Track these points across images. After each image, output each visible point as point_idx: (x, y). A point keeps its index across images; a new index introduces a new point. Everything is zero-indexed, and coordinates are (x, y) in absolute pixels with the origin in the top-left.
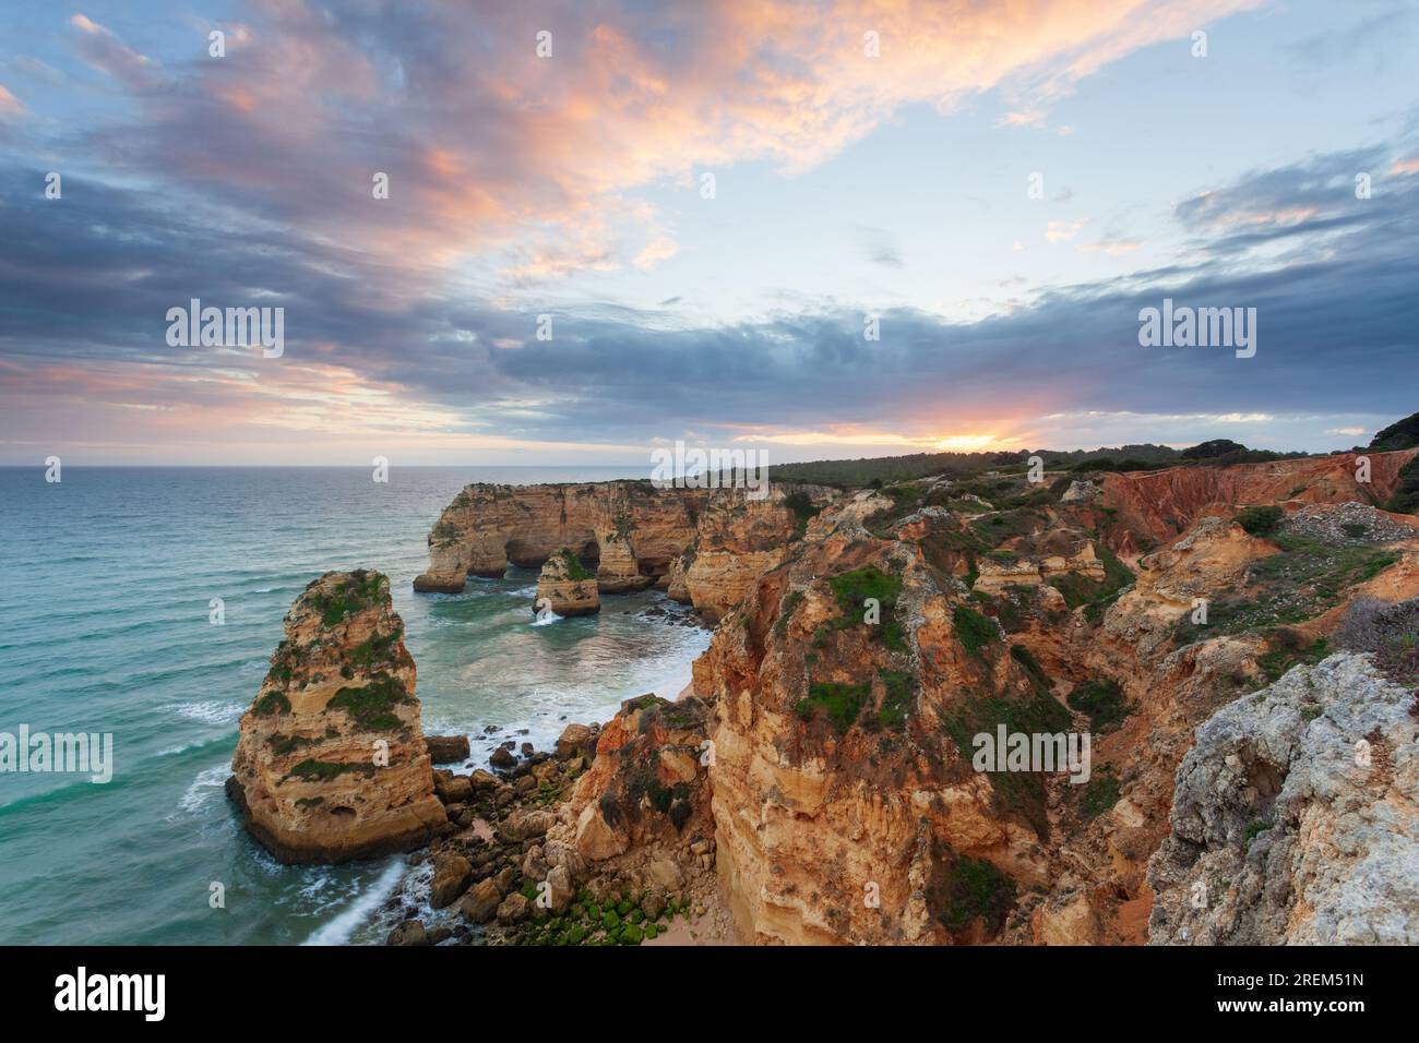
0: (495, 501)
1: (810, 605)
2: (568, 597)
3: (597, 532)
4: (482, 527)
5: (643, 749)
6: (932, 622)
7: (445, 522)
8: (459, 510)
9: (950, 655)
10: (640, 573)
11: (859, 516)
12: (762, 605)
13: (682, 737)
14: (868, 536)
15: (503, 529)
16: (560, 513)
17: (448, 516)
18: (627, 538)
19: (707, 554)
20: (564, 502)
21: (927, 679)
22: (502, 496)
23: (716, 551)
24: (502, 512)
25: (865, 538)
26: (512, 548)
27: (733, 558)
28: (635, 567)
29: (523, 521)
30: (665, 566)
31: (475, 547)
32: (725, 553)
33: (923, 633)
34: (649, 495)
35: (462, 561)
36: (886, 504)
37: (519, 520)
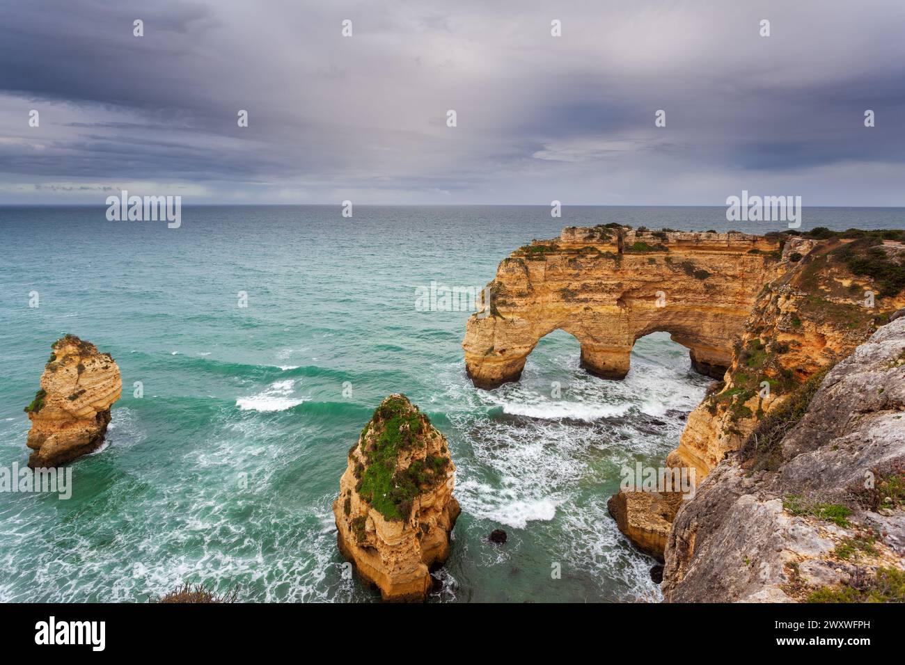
0: (617, 258)
24: (631, 274)
29: (690, 295)
37: (679, 291)
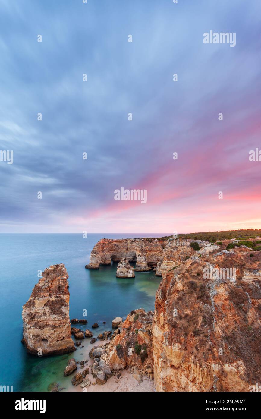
0: (108, 244)
1: (178, 284)
2: (125, 273)
3: (136, 253)
4: (104, 251)
5: (134, 329)
6: (220, 293)
7: (94, 250)
8: (98, 246)
9: (228, 307)
10: (148, 266)
11: (208, 252)
12: (167, 282)
13: (146, 326)
14: (199, 260)
15: (110, 252)
16: (126, 248)
17: (95, 248)
18: (144, 256)
19: (166, 262)
20: (127, 244)
21: (218, 316)
22: (111, 242)
23: (168, 261)
24: (110, 247)
25: (198, 261)
26: (113, 257)
27: (174, 263)
28: (146, 264)
29: (116, 250)
30: (156, 265)
31: (102, 257)
32: (171, 261)
33: (216, 298)
34: (151, 243)
35: (98, 261)
36: (217, 247)
37: (115, 249)
